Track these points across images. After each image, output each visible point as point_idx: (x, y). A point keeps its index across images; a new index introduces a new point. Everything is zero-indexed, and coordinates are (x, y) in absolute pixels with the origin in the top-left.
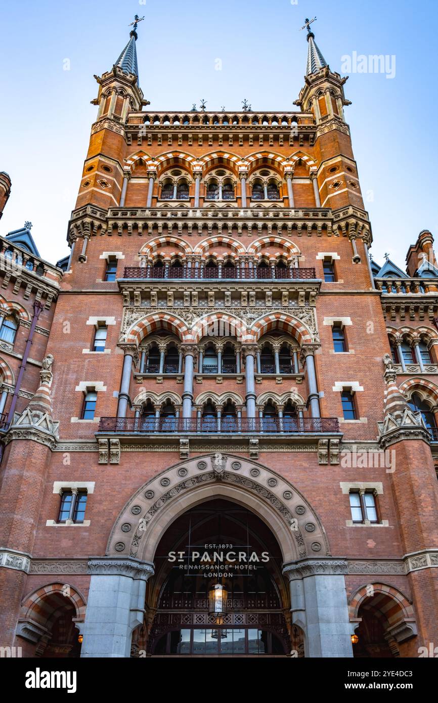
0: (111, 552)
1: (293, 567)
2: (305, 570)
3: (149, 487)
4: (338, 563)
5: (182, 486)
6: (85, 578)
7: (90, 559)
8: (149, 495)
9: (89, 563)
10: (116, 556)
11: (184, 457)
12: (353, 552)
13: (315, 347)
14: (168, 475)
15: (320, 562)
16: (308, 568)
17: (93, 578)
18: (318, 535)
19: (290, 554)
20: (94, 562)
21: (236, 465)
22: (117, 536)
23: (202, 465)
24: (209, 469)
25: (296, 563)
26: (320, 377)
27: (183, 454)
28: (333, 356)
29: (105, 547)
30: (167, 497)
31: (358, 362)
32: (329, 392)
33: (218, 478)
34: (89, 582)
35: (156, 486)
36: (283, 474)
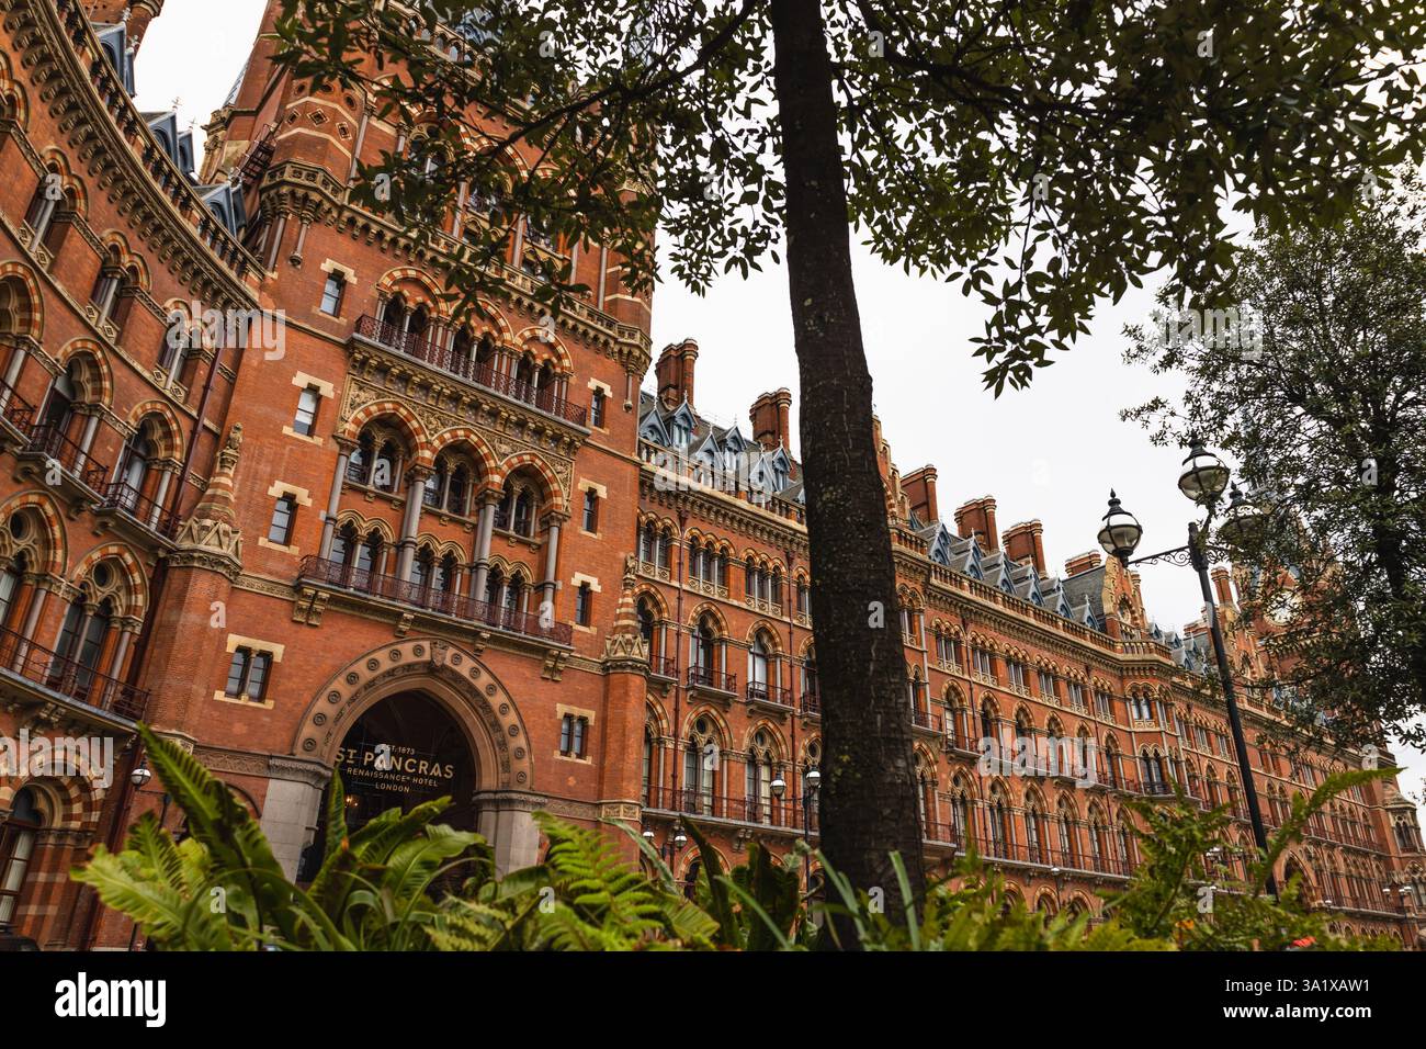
0: (299, 753)
1: (492, 796)
2: (504, 803)
3: (352, 669)
4: (540, 799)
5: (391, 673)
6: (261, 782)
7: (271, 757)
8: (352, 678)
9: (272, 762)
10: (305, 757)
11: (401, 636)
12: (554, 790)
13: (565, 518)
14: (377, 656)
15: (523, 797)
16: (510, 801)
17: (272, 782)
18: (524, 765)
19: (488, 779)
20: (278, 762)
21: (457, 659)
22: (309, 730)
23: (418, 650)
24: (426, 657)
25: (496, 792)
26: (562, 562)
27: (400, 631)
28: (580, 536)
29: (293, 744)
30: (371, 684)
31: (601, 553)
32: (567, 584)
33: (431, 669)
34: (266, 788)
35: (361, 668)
36: (504, 682)
